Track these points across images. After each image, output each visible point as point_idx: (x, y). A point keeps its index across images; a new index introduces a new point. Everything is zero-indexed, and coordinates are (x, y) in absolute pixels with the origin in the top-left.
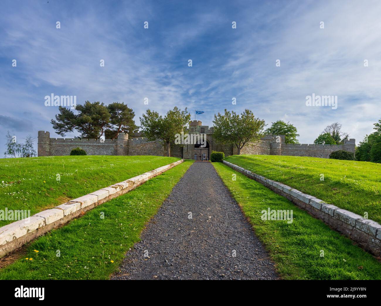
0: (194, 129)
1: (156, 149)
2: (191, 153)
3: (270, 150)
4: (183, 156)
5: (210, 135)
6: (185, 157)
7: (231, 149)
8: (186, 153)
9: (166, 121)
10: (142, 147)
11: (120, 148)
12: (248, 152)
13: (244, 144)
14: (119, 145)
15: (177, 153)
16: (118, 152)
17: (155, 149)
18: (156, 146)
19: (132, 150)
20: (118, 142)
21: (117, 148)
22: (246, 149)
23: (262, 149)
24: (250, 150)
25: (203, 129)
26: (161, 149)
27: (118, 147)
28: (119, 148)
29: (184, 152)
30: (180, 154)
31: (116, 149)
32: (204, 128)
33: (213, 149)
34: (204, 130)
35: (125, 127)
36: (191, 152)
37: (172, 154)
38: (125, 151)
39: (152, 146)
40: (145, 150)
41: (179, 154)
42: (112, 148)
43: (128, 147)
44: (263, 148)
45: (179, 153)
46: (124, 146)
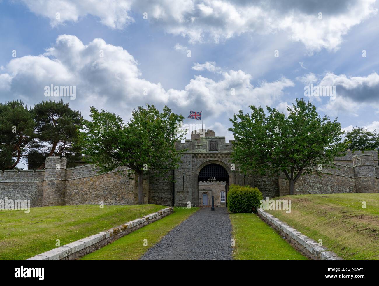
0: (196, 144)
1: (120, 186)
2: (191, 193)
3: (353, 180)
4: (174, 200)
5: (228, 154)
6: (180, 202)
7: (274, 181)
8: (180, 192)
9: (131, 129)
10: (91, 182)
11: (48, 187)
12: (310, 186)
13: (301, 170)
14: (47, 182)
15: (162, 193)
16: (45, 194)
17: (117, 187)
18: (119, 181)
19: (74, 190)
20: (46, 174)
21: (42, 186)
22: (305, 181)
23: (338, 180)
24: (313, 182)
25: (214, 143)
26: (130, 186)
27: (44, 184)
28: (46, 187)
29: (176, 190)
30: (170, 196)
31: (41, 188)
32: (215, 141)
33: (237, 182)
34: (216, 145)
35: (66, 146)
36: (190, 190)
37: (152, 195)
38: (58, 192)
39: (112, 179)
40: (97, 190)
41: (166, 195)
42: (34, 187)
43: (65, 184)
44: (340, 178)
45: (167, 193)
46: (56, 182)
